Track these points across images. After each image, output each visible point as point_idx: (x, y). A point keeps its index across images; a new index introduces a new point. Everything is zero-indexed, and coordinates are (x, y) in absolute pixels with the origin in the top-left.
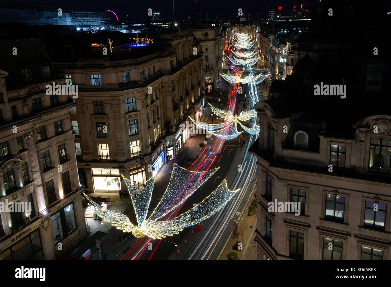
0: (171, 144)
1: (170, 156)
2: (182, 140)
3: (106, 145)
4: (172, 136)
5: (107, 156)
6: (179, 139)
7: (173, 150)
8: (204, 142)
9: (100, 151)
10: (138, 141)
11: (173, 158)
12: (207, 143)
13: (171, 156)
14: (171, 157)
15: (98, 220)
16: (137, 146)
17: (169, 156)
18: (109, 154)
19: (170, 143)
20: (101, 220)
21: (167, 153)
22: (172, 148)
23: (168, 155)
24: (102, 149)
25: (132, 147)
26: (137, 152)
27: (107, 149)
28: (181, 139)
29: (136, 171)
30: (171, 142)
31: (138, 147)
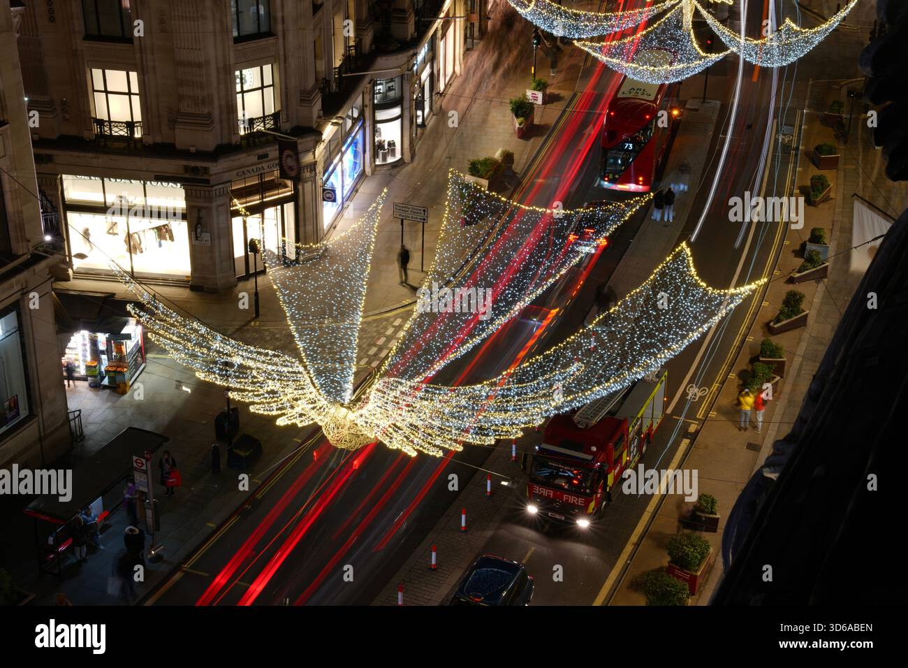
0: (392, 94)
1: (386, 147)
2: (433, 78)
3: (124, 73)
4: (402, 58)
5: (130, 125)
6: (425, 75)
7: (398, 122)
8: (529, 93)
9: (100, 99)
10: (267, 69)
11: (398, 156)
12: (540, 102)
13: (391, 144)
14: (393, 152)
15: (105, 387)
16: (262, 88)
17: (381, 146)
18: (138, 117)
19: (390, 89)
20: (120, 390)
21: (375, 131)
22: (396, 111)
23: (376, 139)
24: (106, 92)
25: (243, 92)
26: (264, 117)
27: (129, 94)
28: (432, 76)
29: (255, 200)
30: (396, 84)
31: (269, 92)
